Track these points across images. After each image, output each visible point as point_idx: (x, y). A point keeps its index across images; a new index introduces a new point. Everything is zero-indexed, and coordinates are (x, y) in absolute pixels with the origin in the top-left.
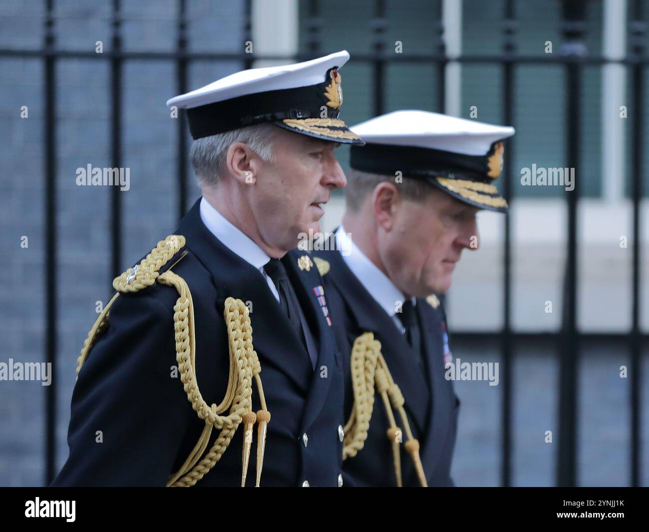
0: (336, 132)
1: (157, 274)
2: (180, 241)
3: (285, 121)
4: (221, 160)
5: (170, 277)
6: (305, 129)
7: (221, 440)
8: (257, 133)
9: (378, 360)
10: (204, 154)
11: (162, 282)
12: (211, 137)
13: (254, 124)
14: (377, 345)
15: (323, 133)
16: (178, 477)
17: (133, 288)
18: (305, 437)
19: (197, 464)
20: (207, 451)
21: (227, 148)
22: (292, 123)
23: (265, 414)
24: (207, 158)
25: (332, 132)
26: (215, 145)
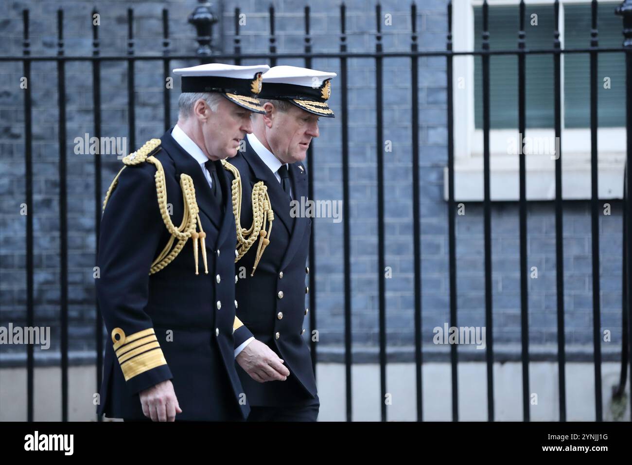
0: (252, 105)
1: (146, 157)
2: (158, 141)
3: (227, 94)
4: (191, 106)
5: (153, 159)
6: (236, 100)
7: (178, 246)
8: (213, 96)
9: (265, 195)
10: (184, 101)
11: (148, 161)
12: (189, 93)
13: (211, 92)
14: (265, 188)
15: (245, 104)
16: (154, 264)
17: (133, 163)
18: (218, 251)
19: (165, 258)
20: (170, 251)
21: (196, 101)
22: (230, 96)
23: (203, 234)
24: (185, 104)
25: (250, 105)
26: (191, 98)
